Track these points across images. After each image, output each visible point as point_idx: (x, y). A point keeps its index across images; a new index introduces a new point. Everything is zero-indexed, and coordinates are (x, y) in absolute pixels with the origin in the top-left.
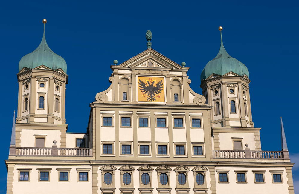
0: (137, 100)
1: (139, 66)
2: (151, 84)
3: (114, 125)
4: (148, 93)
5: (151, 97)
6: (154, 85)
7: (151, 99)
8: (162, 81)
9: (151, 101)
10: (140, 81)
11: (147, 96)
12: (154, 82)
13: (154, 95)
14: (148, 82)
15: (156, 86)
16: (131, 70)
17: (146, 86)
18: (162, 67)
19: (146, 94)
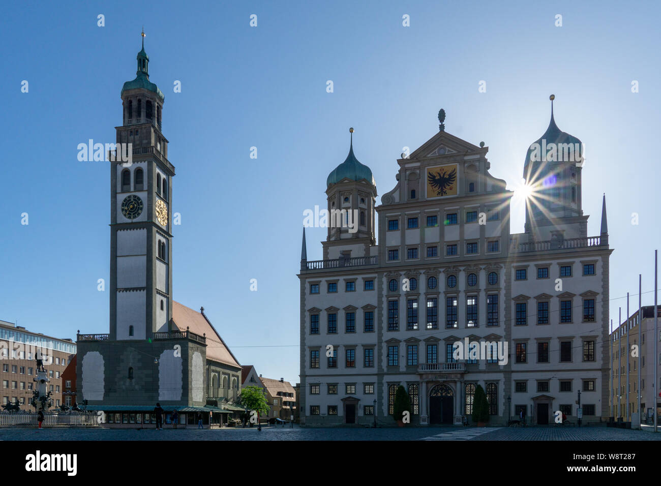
0: (426, 197)
1: (429, 156)
2: (442, 175)
3: (400, 228)
4: (438, 186)
5: (442, 190)
6: (445, 176)
7: (442, 192)
8: (455, 169)
9: (442, 195)
10: (429, 173)
11: (437, 189)
12: (445, 173)
13: (445, 188)
14: (439, 173)
15: (448, 177)
16: (419, 161)
17: (436, 178)
18: (455, 152)
19: (437, 188)
